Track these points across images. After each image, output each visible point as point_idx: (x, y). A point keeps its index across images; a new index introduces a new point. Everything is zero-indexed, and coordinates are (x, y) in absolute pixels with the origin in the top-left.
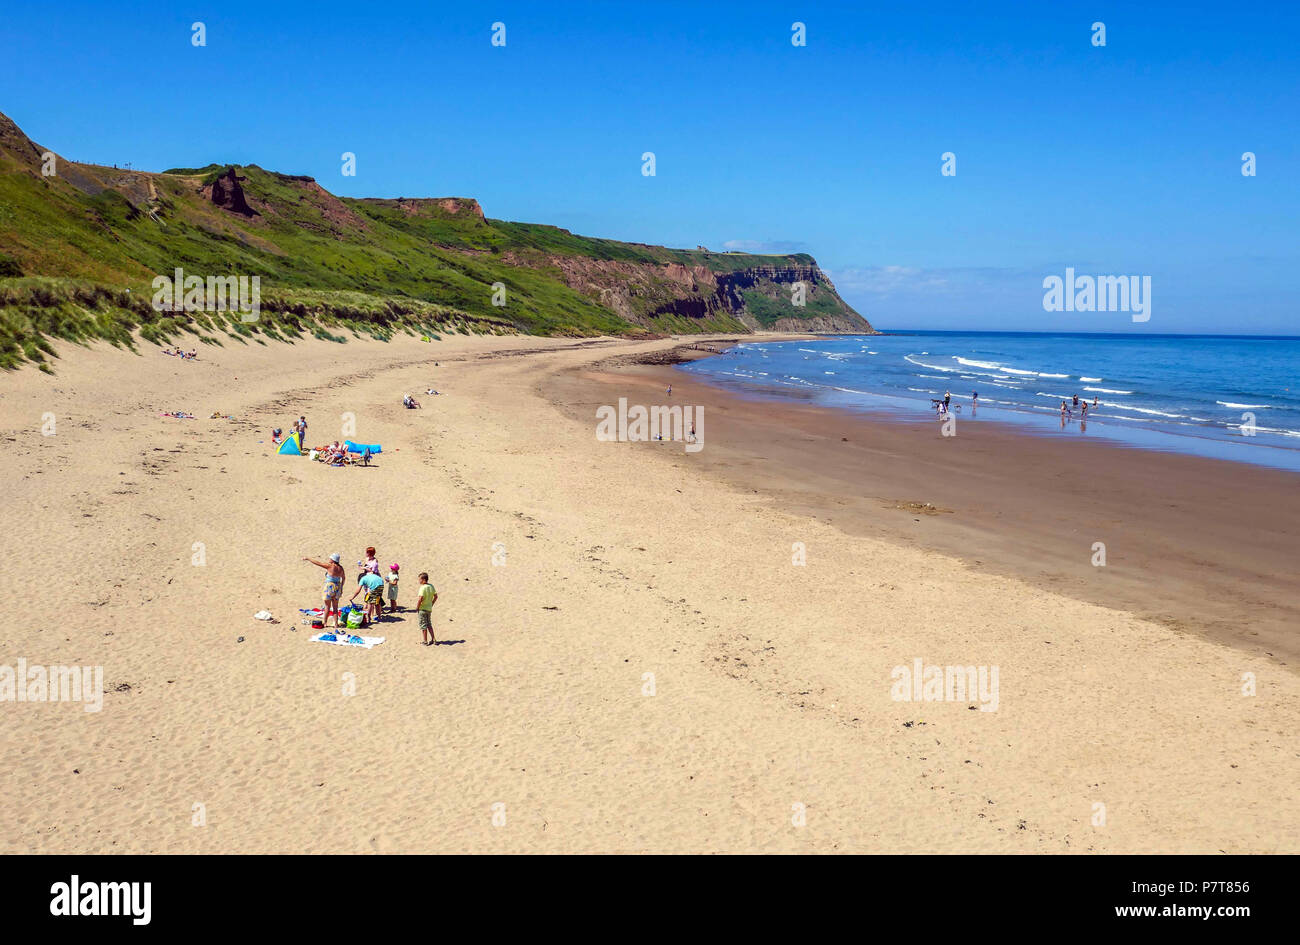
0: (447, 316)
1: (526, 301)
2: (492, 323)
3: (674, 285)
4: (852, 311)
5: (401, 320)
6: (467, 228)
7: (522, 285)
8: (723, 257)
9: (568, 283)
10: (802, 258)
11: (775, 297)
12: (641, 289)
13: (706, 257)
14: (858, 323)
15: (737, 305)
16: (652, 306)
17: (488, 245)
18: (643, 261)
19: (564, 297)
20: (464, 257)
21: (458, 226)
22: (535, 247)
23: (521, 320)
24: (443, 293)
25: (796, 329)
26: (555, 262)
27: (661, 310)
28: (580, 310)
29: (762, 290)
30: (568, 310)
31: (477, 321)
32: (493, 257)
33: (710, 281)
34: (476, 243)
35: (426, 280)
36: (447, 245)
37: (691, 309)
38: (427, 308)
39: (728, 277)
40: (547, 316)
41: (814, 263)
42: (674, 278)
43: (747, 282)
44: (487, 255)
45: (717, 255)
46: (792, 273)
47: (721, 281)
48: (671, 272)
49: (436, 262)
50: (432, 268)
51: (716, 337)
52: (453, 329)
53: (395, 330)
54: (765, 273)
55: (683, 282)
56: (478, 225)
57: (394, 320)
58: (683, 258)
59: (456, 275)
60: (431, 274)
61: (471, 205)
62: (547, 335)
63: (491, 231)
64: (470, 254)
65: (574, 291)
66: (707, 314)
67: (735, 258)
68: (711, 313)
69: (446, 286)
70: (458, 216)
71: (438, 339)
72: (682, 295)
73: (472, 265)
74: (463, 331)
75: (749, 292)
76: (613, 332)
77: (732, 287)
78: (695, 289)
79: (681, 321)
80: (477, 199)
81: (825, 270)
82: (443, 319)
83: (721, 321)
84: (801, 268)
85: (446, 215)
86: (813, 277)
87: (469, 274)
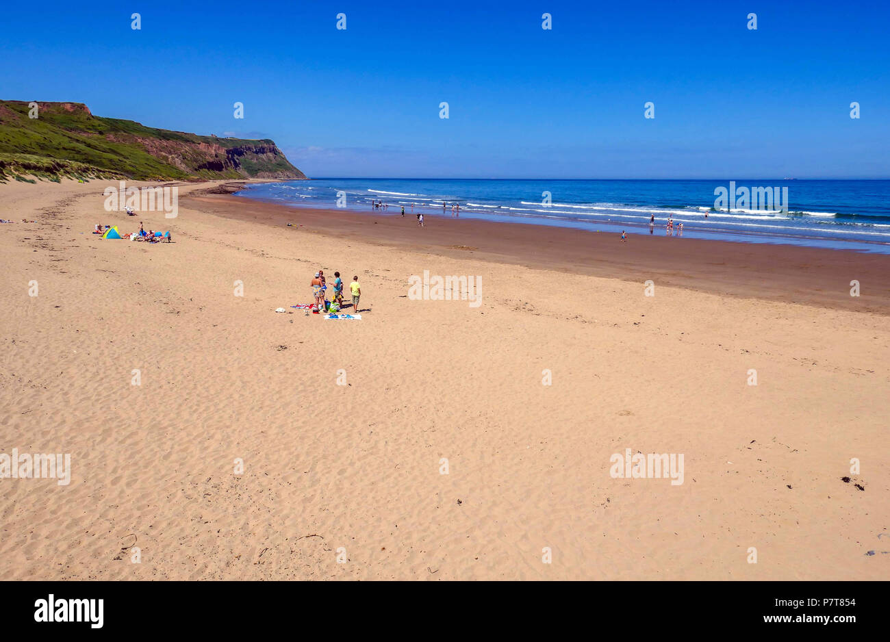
0: (88, 169)
1: (127, 161)
2: (113, 173)
3: (205, 154)
4: (295, 168)
5: (62, 171)
6: (81, 120)
7: (122, 153)
8: (226, 140)
9: (148, 152)
10: (268, 141)
11: (255, 161)
12: (189, 157)
13: (217, 140)
14: (299, 174)
15: (236, 165)
16: (195, 165)
17: (96, 130)
18: (187, 141)
19: (148, 159)
20: (83, 136)
21: (75, 118)
22: (125, 132)
23: (127, 172)
24: (77, 156)
25: (268, 177)
26: (139, 140)
27: (201, 167)
28: (159, 166)
29: (248, 156)
30: (152, 167)
31: (104, 172)
32: (100, 136)
33: (222, 152)
34: (88, 129)
35: (64, 148)
36: (71, 130)
37: (215, 167)
38: (75, 164)
39: (230, 150)
40: (141, 169)
41: (273, 144)
42: (204, 150)
43: (240, 154)
44: (96, 135)
45: (223, 139)
46: (263, 149)
47: (228, 152)
48: (202, 147)
49: (67, 139)
50: (65, 142)
51: (231, 181)
52: (93, 176)
53: (60, 176)
54: (249, 149)
55: (211, 153)
56: (88, 119)
57: (58, 171)
58: (206, 140)
59: (82, 146)
60: (66, 145)
61: (82, 107)
62: (143, 180)
63: (96, 123)
64: (86, 135)
65: (153, 156)
66: (224, 169)
67: (232, 141)
68: (226, 169)
69: (78, 152)
70: (74, 113)
71: (88, 181)
72: (211, 160)
73: (89, 141)
74: (99, 177)
75: (242, 158)
76: (179, 179)
77: (233, 156)
78: (216, 156)
79: (211, 173)
80: (87, 105)
81: (279, 148)
82: (86, 170)
83: (232, 173)
84: (266, 147)
85: (66, 112)
86: (274, 151)
87: (89, 146)
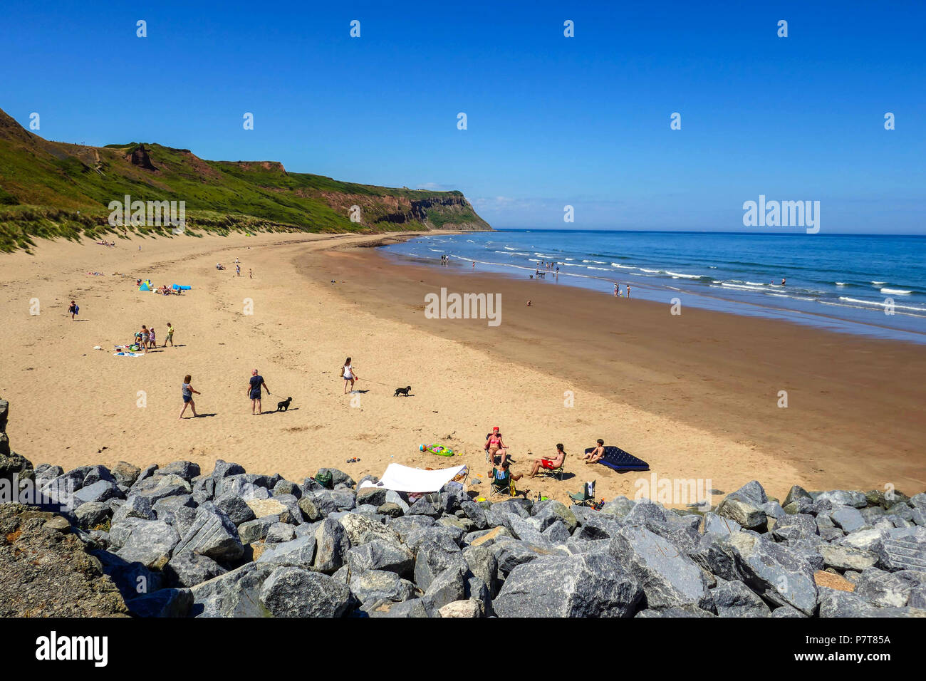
0: (261, 223)
1: (307, 215)
2: (287, 226)
3: (388, 206)
4: (481, 219)
5: (235, 225)
6: (276, 177)
7: (306, 207)
8: (416, 192)
9: (330, 206)
10: (456, 193)
11: (442, 213)
12: (370, 209)
13: (407, 192)
14: (484, 225)
15: (423, 216)
16: (376, 218)
17: (287, 186)
18: (371, 194)
19: (328, 213)
20: (275, 192)
21: (271, 175)
22: (313, 187)
23: (304, 225)
24: (262, 211)
25: (453, 228)
26: (323, 195)
27: (380, 219)
28: (337, 220)
29: (435, 208)
30: (330, 220)
31: (278, 226)
32: (291, 192)
33: (408, 205)
34: (282, 185)
35: (252, 204)
36: (265, 186)
37: (397, 219)
38: (250, 218)
39: (418, 202)
40: (318, 223)
41: (462, 196)
42: (388, 203)
43: (428, 205)
44: (287, 191)
45: (413, 191)
46: (451, 200)
47: (414, 204)
48: (387, 200)
49: (259, 195)
50: (255, 198)
51: (409, 233)
52: (264, 230)
53: (231, 230)
54: (437, 201)
55: (392, 205)
56: (282, 176)
57: (230, 225)
58: (394, 193)
59: (269, 202)
60: (255, 201)
61: (278, 165)
62: (317, 232)
63: (289, 179)
64: (278, 191)
65: (334, 210)
66: (405, 221)
67: (422, 193)
68: (408, 221)
69: (263, 207)
70: (271, 171)
71: (255, 235)
72: (392, 212)
73: (279, 196)
74: (270, 231)
75: (429, 210)
76: (353, 231)
77: (420, 208)
78: (399, 209)
79: (391, 225)
80: (282, 164)
81: (467, 199)
82: (259, 224)
83: (413, 225)
84: (455, 197)
85: (264, 170)
86: (462, 202)
87: (277, 201)
